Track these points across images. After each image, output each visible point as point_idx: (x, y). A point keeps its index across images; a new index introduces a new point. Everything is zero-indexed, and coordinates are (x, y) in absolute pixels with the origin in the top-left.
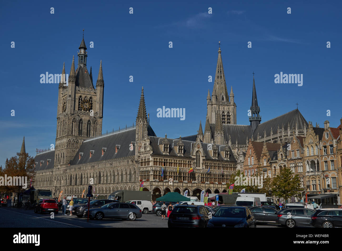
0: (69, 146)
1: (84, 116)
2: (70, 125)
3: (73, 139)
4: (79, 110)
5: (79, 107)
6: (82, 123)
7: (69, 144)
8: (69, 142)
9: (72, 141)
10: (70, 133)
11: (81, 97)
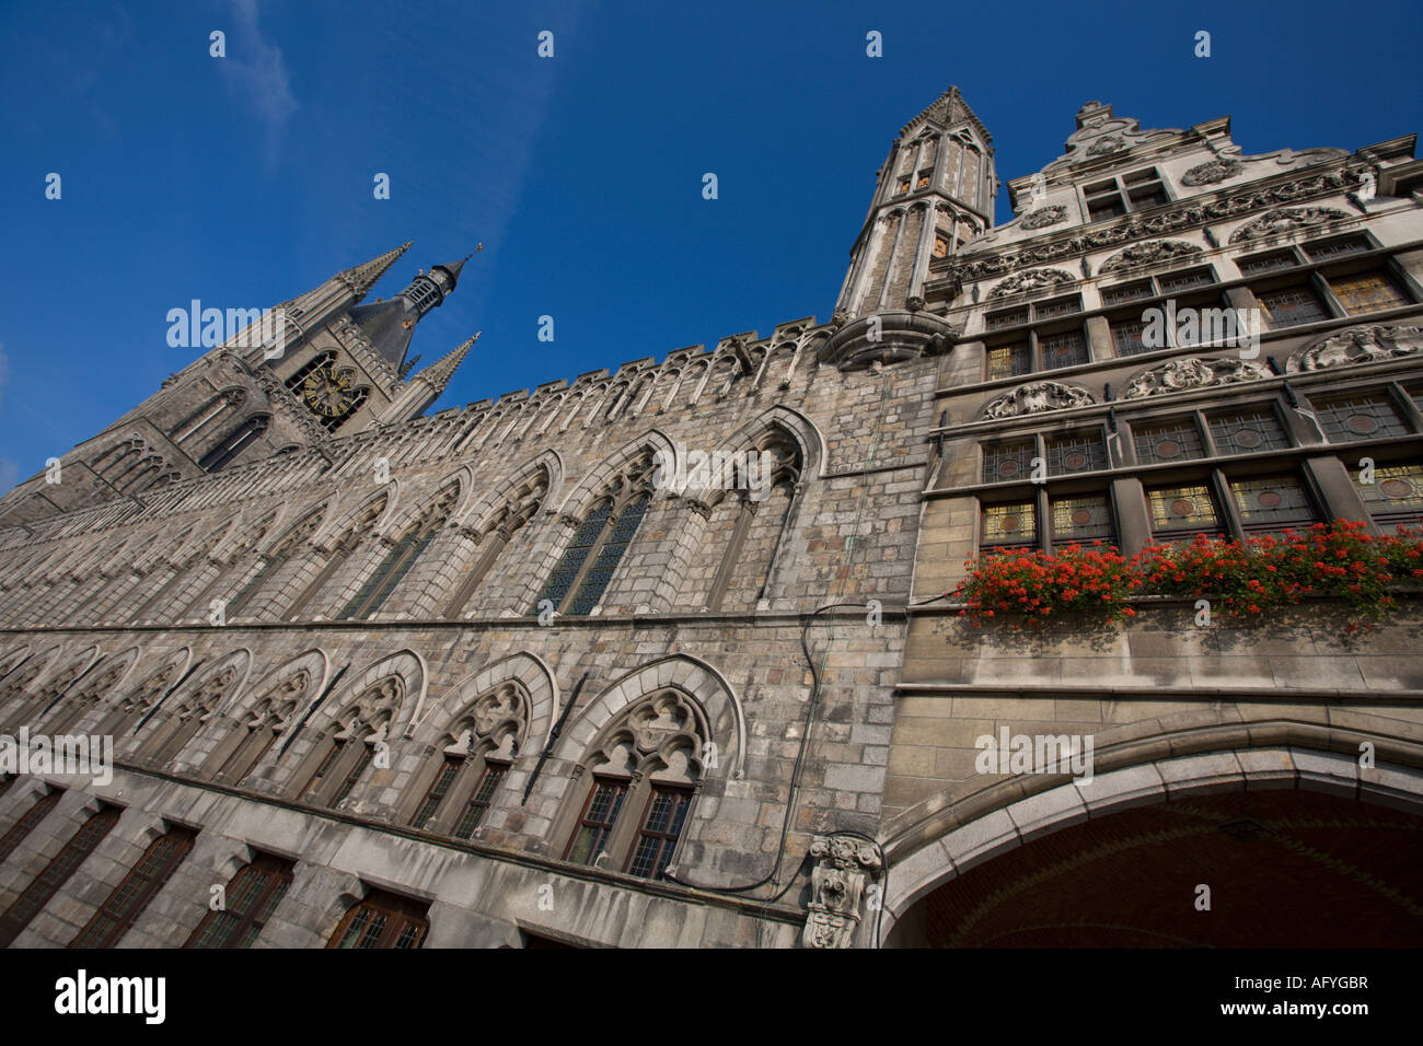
0: (103, 464)
1: (292, 416)
2: (200, 396)
3: (158, 454)
4: (288, 384)
5: (295, 378)
6: (258, 432)
7: (112, 458)
8: (122, 451)
9: (145, 455)
10: (169, 422)
11: (333, 354)
